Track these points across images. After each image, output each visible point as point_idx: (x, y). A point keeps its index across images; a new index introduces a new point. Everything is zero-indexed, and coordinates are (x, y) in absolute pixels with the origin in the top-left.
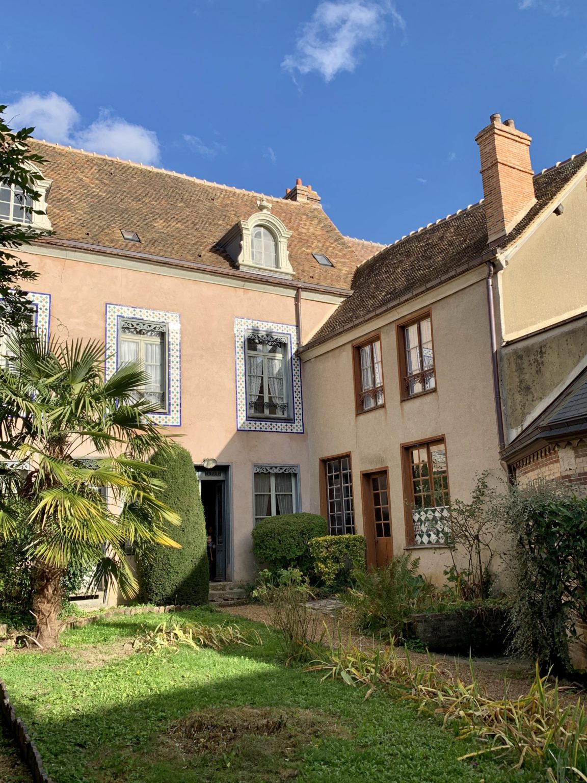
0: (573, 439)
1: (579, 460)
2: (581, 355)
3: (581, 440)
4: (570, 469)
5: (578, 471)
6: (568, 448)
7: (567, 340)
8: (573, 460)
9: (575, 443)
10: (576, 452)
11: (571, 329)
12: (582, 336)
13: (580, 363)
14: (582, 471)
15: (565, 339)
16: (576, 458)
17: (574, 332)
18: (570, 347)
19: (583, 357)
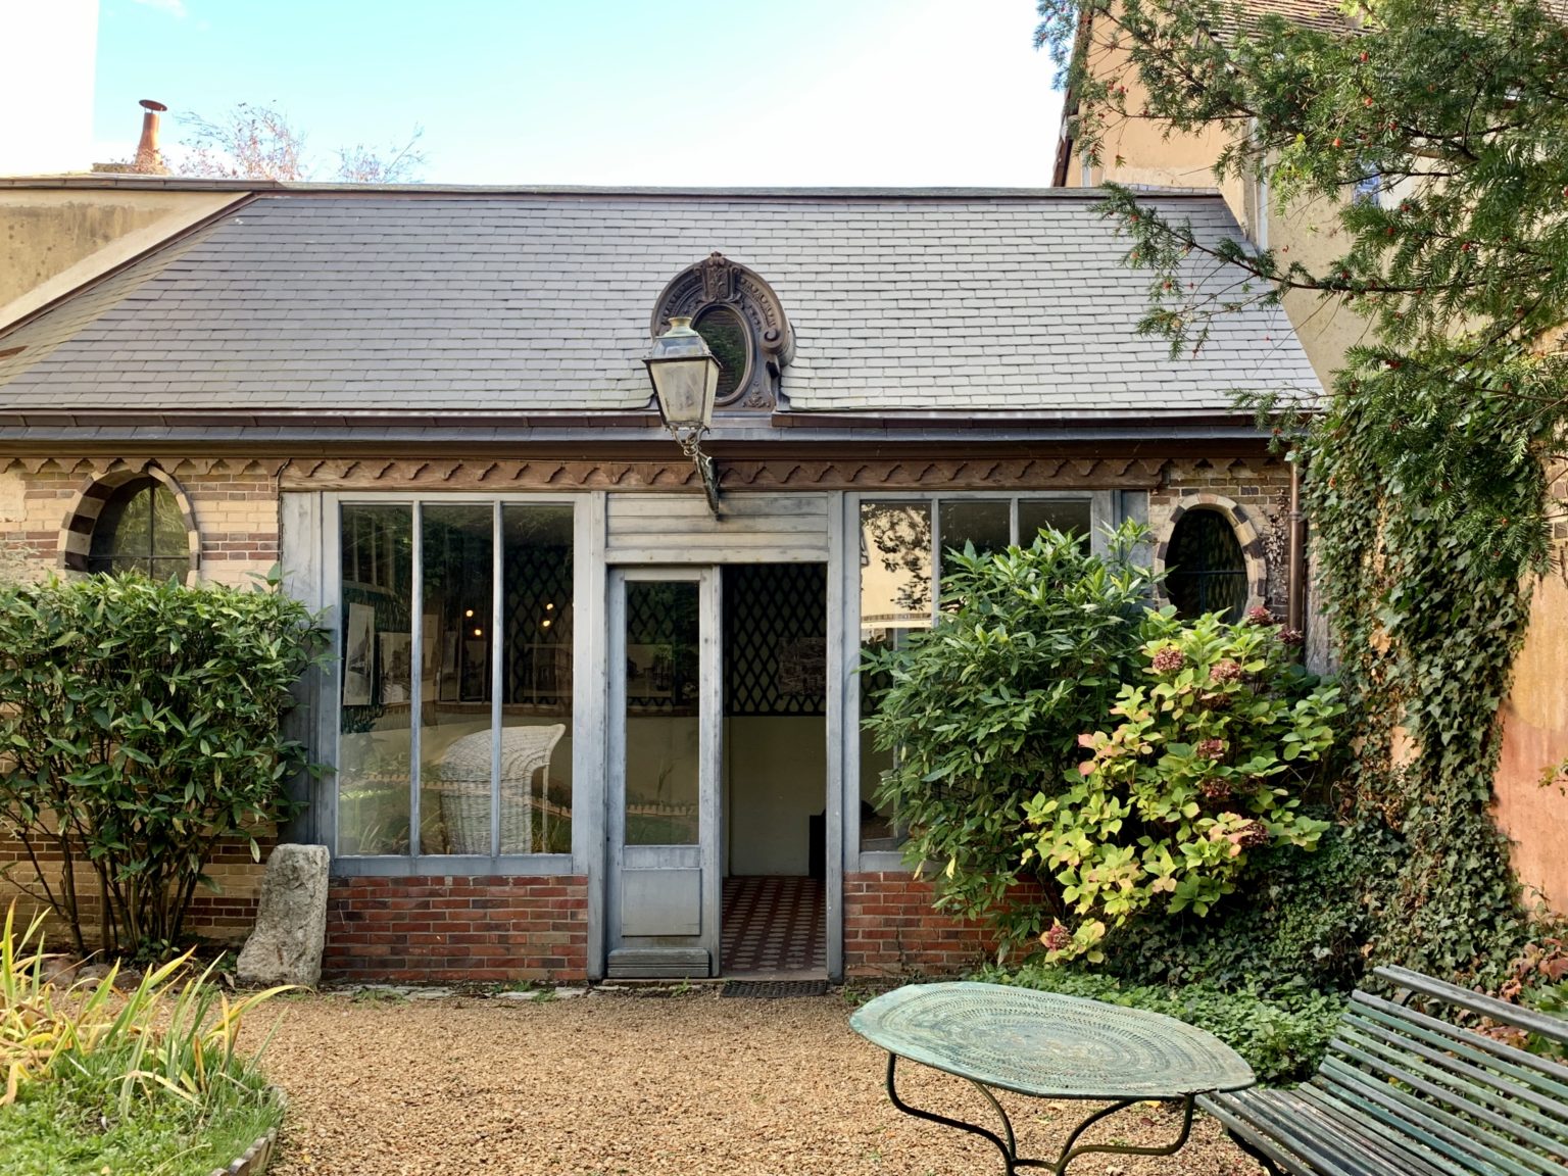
0: (64, 457)
1: (32, 503)
2: (43, 272)
3: (51, 460)
4: (8, 521)
5: (27, 527)
6: (12, 473)
7: (11, 228)
8: (19, 502)
9: (34, 465)
10: (30, 485)
11: (26, 206)
12: (52, 230)
13: (37, 290)
14: (39, 528)
15: (6, 224)
16: (28, 496)
17: (33, 214)
18: (17, 244)
19: (48, 277)
